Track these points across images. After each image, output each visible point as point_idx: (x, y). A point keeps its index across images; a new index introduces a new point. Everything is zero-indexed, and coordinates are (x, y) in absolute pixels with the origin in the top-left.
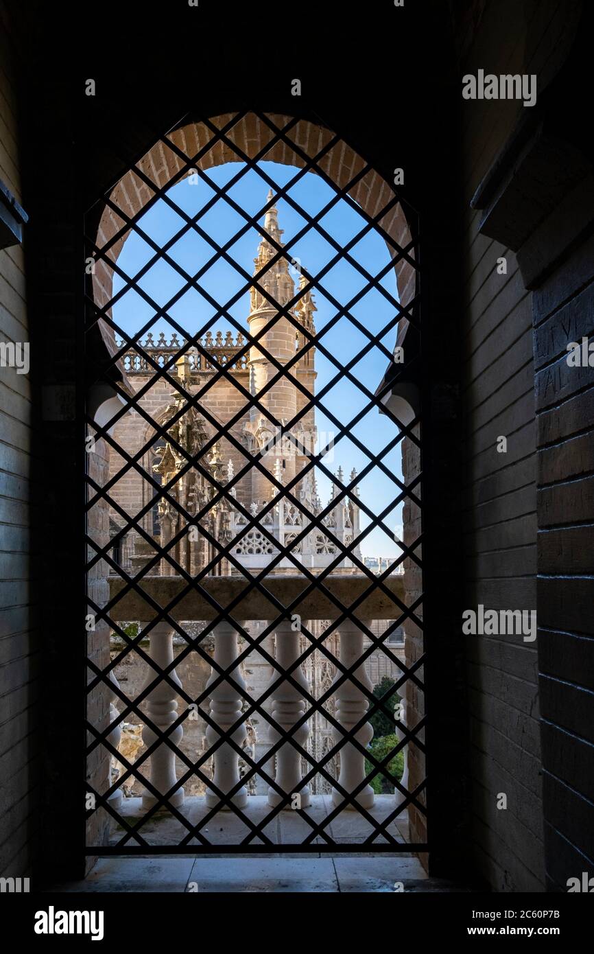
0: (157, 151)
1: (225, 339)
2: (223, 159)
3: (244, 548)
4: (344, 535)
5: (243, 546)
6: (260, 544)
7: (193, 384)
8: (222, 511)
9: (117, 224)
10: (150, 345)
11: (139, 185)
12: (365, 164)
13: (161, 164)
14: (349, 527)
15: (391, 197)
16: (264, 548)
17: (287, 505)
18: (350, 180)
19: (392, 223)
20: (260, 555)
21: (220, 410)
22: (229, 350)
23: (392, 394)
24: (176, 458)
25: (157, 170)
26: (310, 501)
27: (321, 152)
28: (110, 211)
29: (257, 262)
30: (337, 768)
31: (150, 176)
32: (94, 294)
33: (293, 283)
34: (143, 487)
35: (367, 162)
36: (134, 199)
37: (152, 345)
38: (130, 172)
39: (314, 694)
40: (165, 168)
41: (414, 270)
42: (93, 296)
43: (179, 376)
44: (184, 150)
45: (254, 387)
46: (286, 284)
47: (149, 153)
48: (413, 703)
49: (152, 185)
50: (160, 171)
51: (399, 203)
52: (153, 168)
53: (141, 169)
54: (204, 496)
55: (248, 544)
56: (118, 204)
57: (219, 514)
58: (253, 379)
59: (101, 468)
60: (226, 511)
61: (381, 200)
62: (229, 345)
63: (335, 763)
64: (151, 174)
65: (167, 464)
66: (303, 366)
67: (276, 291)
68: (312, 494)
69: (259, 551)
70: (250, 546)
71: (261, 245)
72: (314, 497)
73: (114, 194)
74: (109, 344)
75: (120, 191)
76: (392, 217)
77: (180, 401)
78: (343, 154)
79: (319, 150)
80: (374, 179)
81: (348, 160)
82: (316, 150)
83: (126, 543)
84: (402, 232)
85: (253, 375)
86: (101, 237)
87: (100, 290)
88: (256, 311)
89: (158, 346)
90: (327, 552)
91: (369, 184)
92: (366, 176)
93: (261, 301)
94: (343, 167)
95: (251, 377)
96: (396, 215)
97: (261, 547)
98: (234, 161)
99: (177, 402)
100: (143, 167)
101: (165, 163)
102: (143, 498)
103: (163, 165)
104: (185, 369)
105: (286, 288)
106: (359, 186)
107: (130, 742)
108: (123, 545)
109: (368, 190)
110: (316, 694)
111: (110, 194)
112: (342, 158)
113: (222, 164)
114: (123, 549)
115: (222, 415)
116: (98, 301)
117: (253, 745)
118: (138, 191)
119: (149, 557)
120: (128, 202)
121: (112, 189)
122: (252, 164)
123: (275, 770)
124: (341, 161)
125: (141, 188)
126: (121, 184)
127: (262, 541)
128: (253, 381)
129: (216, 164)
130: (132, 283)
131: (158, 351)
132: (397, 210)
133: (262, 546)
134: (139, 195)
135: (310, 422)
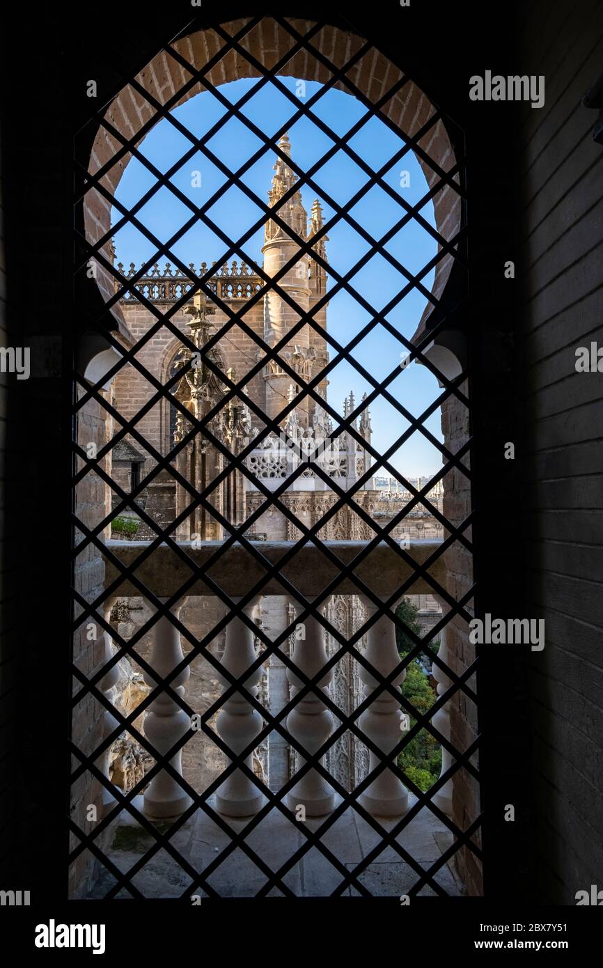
0: (160, 63)
1: (241, 269)
2: (236, 74)
3: (259, 472)
4: (356, 458)
5: (257, 470)
6: (274, 468)
7: (209, 314)
8: (237, 436)
9: (114, 147)
10: (168, 275)
11: (140, 104)
12: (401, 75)
13: (165, 79)
14: (360, 451)
15: (430, 113)
16: (278, 472)
17: (300, 430)
18: (381, 95)
19: (430, 144)
20: (274, 479)
21: (235, 337)
22: (244, 279)
23: (435, 343)
24: (192, 387)
25: (161, 85)
26: (322, 425)
27: (348, 63)
28: (105, 133)
29: (271, 194)
30: (350, 689)
31: (152, 92)
32: (86, 229)
33: (305, 214)
34: (161, 412)
35: (404, 72)
36: (134, 118)
37: (170, 274)
38: (128, 87)
39: (327, 616)
40: (170, 83)
41: (459, 197)
42: (84, 231)
43: (195, 306)
44: (192, 63)
45: (268, 314)
46: (299, 215)
47: (150, 65)
48: (460, 708)
49: (154, 102)
50: (164, 87)
51: (440, 120)
52: (156, 84)
53: (142, 83)
54: (218, 424)
55: (263, 468)
56: (115, 125)
57: (234, 439)
58: (267, 307)
59: (95, 429)
60: (240, 437)
61: (419, 118)
62: (244, 274)
63: (348, 685)
64: (154, 91)
65: (183, 393)
66: (315, 294)
67: (290, 221)
68: (324, 418)
69: (273, 475)
70: (264, 470)
71: (275, 177)
72: (326, 421)
73: (109, 113)
74: (104, 286)
75: (116, 109)
76: (432, 137)
77: (196, 330)
78: (374, 65)
79: (346, 61)
80: (410, 94)
81: (380, 72)
82: (343, 61)
83: (143, 467)
84: (443, 154)
85: (268, 303)
86: (96, 163)
87: (95, 223)
88: (270, 241)
89: (176, 275)
90: (339, 476)
91: (404, 99)
92: (401, 90)
93: (275, 231)
94: (374, 81)
95: (265, 305)
96: (436, 135)
97: (275, 471)
98: (249, 77)
99: (193, 331)
100: (144, 81)
101: (169, 78)
102: (161, 423)
103: (167, 80)
104: (201, 299)
105: (298, 219)
106: (392, 103)
107: (140, 694)
108: (141, 469)
109: (403, 106)
110: (329, 615)
111: (104, 111)
112: (373, 70)
113: (235, 80)
114: (141, 474)
115: (237, 341)
116: (91, 236)
117: (268, 669)
118: (139, 110)
119: (165, 485)
120: (127, 122)
121: (108, 107)
122: (269, 76)
123: (289, 692)
124: (372, 74)
125: (142, 107)
126: (118, 101)
127: (276, 465)
128: (267, 309)
129: (228, 80)
130: (129, 216)
131: (177, 280)
132: (438, 128)
133: (276, 469)
134: (140, 114)
135: (322, 348)
